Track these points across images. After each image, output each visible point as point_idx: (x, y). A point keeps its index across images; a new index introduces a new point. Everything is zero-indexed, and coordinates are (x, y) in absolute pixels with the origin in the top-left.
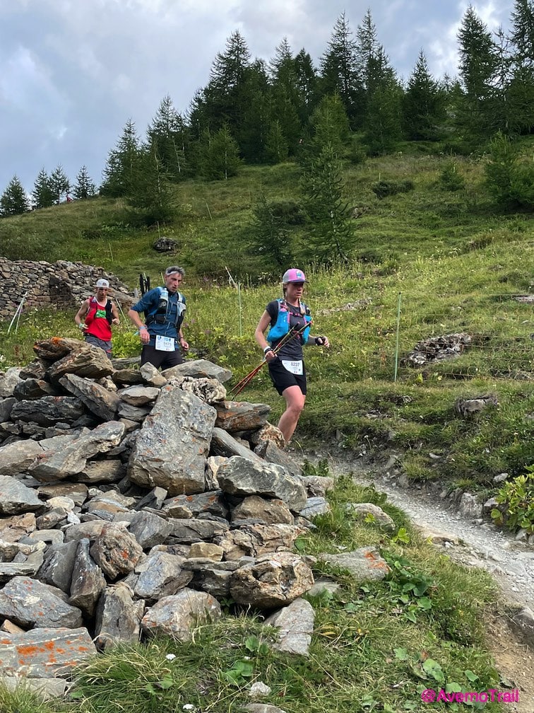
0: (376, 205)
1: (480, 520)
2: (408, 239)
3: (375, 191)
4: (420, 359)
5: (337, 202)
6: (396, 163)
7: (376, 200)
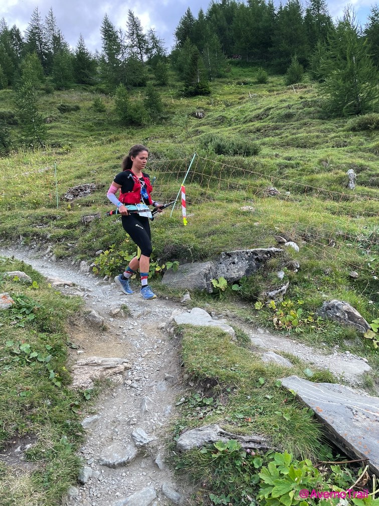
0: (59, 117)
1: (88, 273)
2: (78, 136)
3: (59, 109)
4: (70, 197)
5: (36, 114)
6: (70, 95)
7: (60, 114)
